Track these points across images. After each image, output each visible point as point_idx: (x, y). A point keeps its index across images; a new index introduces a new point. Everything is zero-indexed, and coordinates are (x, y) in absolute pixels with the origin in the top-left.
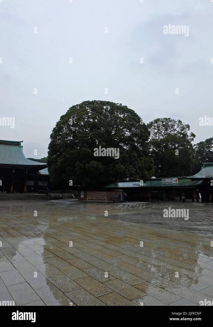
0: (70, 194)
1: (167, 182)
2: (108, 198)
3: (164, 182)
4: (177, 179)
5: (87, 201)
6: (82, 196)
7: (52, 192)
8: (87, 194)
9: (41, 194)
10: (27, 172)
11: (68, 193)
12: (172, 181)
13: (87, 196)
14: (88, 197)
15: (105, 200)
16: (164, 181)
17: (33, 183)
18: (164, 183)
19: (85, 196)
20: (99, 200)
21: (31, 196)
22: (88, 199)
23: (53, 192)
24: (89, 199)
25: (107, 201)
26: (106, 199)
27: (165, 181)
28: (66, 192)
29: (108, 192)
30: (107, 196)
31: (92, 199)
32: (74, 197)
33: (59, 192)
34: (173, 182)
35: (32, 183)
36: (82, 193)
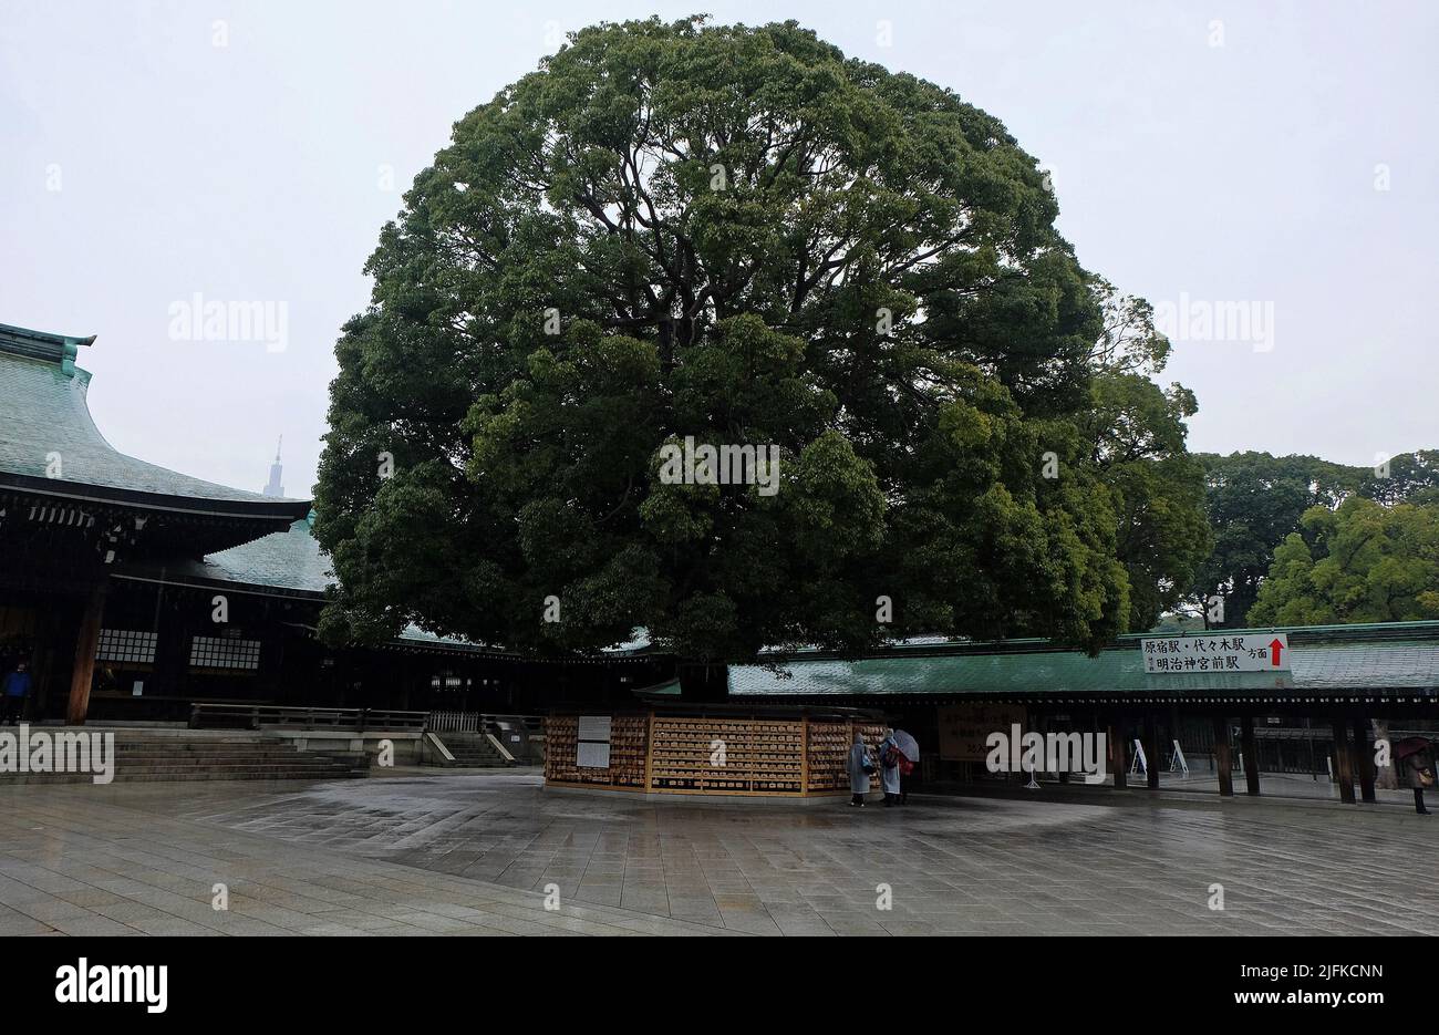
0: (417, 735)
1: (1193, 663)
2: (818, 776)
3: (1163, 663)
4: (1283, 639)
5: (650, 797)
6: (594, 757)
7: (291, 720)
8: (647, 736)
9: (215, 734)
10: (110, 557)
11: (401, 723)
12: (1232, 653)
13: (650, 758)
14: (651, 763)
15: (793, 790)
16: (1163, 649)
17: (146, 643)
18: (1159, 670)
19: (628, 755)
20: (744, 789)
21: (133, 747)
22: (652, 776)
23: (303, 720)
24: (664, 784)
25: (806, 802)
26: (803, 779)
27: (1170, 655)
28: (392, 723)
29: (815, 728)
30: (808, 752)
31: (689, 784)
32: (450, 757)
33: (342, 722)
34: (1246, 663)
35: (140, 648)
36: (596, 728)
